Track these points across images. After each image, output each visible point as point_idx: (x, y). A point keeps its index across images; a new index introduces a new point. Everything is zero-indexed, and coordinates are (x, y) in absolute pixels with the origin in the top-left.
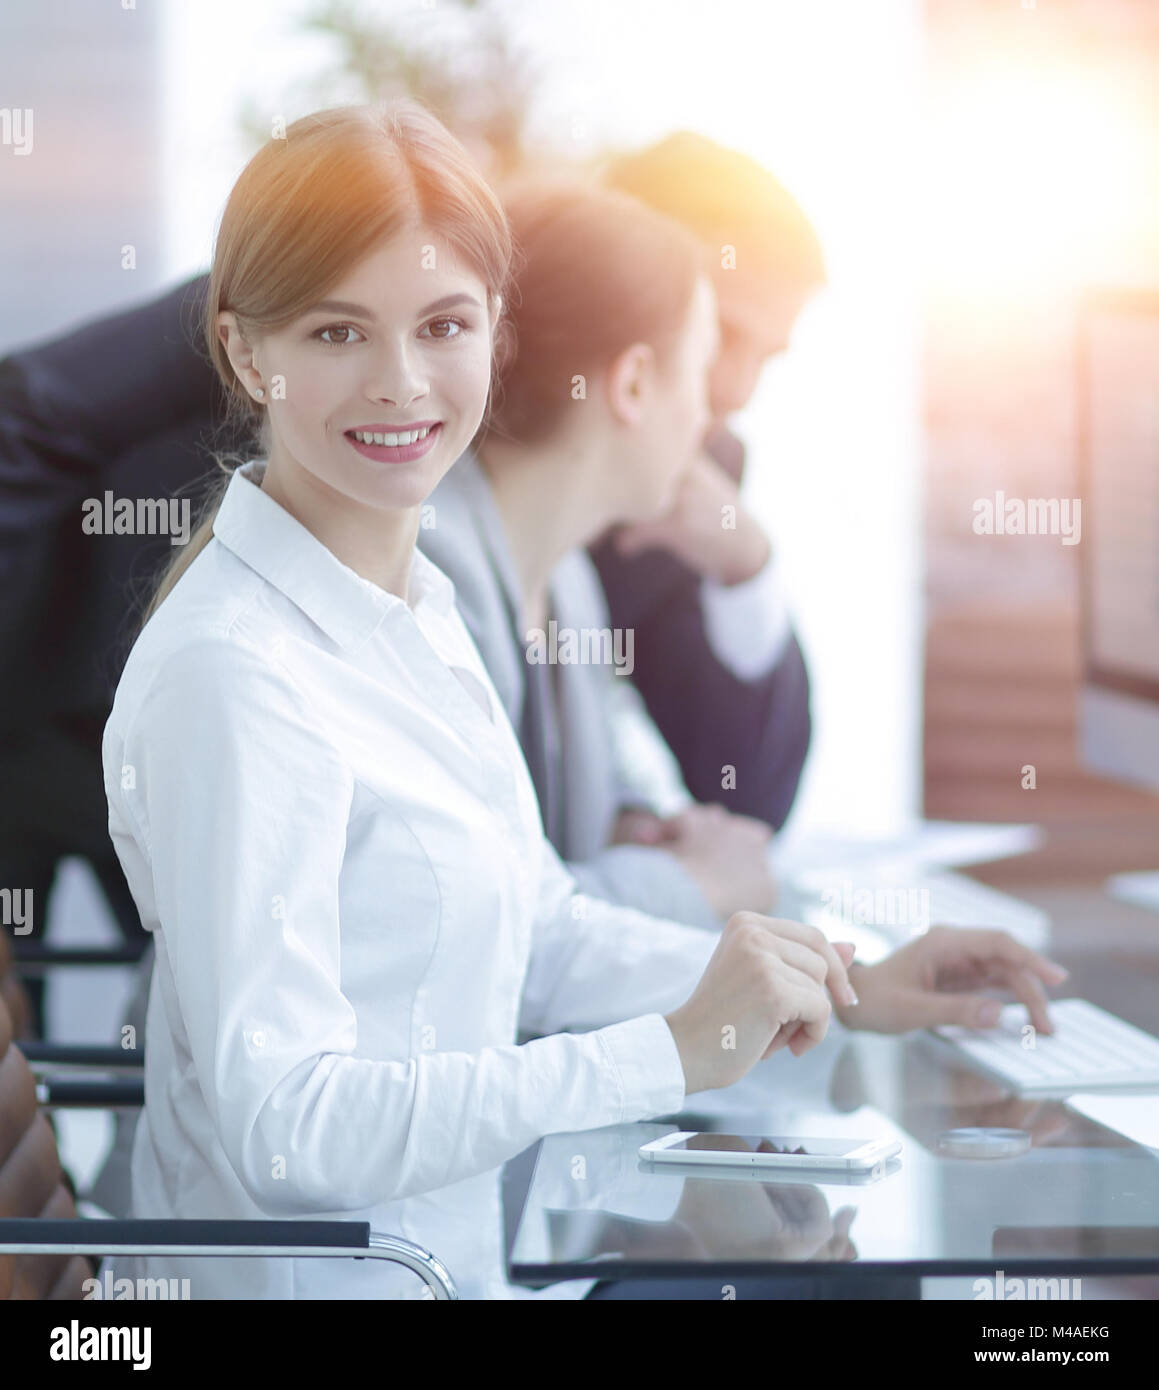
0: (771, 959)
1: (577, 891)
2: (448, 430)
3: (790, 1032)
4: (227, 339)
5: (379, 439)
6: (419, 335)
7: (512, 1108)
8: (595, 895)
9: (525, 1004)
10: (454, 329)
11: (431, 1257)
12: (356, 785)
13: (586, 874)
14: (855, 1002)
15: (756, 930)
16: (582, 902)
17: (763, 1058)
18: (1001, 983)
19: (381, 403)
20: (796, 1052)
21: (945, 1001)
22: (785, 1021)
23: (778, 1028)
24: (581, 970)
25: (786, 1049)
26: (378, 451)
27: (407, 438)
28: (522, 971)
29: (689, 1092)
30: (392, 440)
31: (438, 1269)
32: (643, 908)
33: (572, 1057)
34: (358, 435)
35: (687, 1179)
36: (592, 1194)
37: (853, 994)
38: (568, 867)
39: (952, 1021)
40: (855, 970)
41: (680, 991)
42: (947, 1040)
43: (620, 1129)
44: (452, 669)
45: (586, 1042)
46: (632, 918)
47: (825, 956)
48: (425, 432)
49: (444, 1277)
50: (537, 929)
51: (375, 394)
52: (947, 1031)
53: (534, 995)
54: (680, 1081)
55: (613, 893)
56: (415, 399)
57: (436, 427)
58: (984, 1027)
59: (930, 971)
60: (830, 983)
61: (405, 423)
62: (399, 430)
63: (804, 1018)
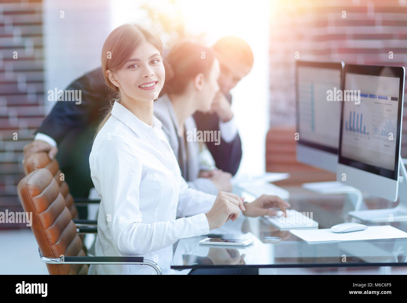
0: (227, 201)
1: (189, 187)
2: (159, 83)
3: (231, 216)
4: (109, 76)
5: (146, 86)
6: (149, 64)
7: (173, 233)
8: (193, 188)
9: (178, 211)
10: (156, 62)
11: (157, 264)
12: (143, 167)
13: (191, 184)
14: (245, 210)
15: (224, 195)
16: (190, 190)
17: (226, 221)
18: (277, 206)
19: (145, 78)
20: (233, 220)
21: (265, 210)
22: (230, 214)
23: (229, 215)
24: (190, 204)
25: (231, 220)
26: (146, 89)
27: (152, 85)
28: (177, 204)
29: (210, 229)
30: (148, 85)
31: (158, 267)
32: (203, 191)
33: (186, 222)
34: (141, 87)
35: (210, 248)
36: (190, 251)
37: (244, 208)
38: (187, 182)
39: (267, 214)
40: (245, 204)
41: (209, 208)
42: (266, 219)
43: (196, 237)
44: (161, 140)
45: (189, 219)
46: (200, 193)
47: (238, 200)
48: (155, 83)
49: (159, 268)
50: (180, 195)
51: (143, 76)
52: (266, 216)
53: (180, 209)
54: (209, 227)
55: (197, 188)
56: (152, 76)
57: (156, 82)
58: (273, 215)
59: (262, 204)
60: (239, 206)
61: (151, 81)
62: (149, 83)
63: (234, 213)
